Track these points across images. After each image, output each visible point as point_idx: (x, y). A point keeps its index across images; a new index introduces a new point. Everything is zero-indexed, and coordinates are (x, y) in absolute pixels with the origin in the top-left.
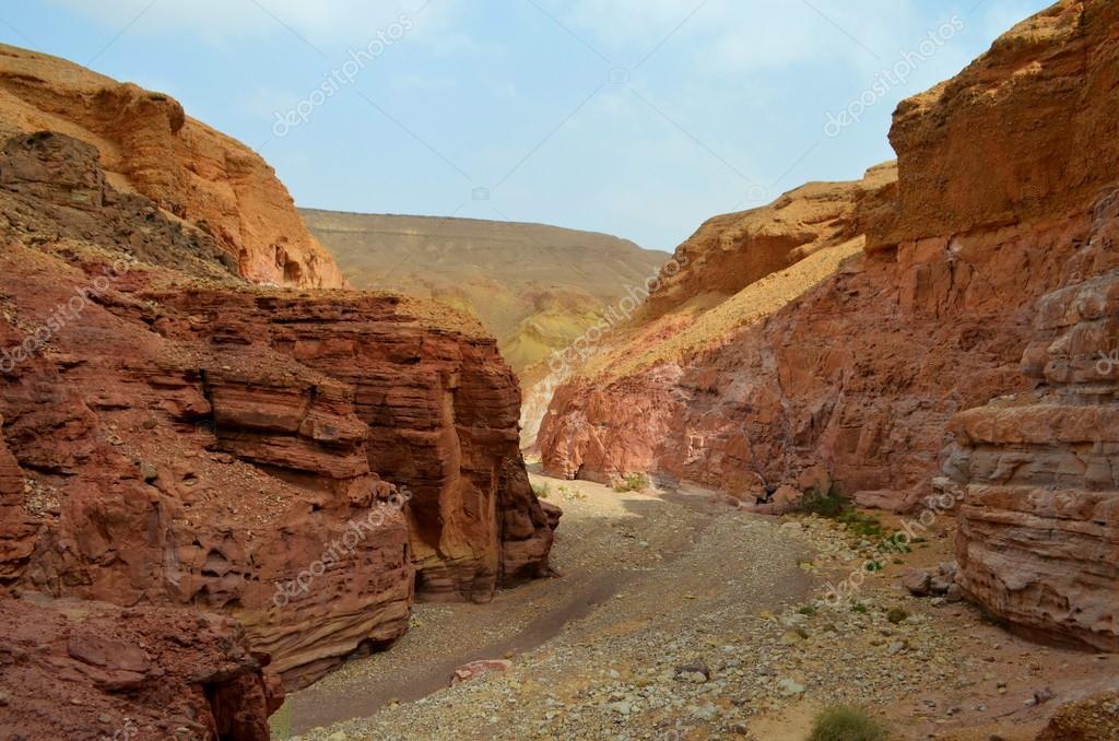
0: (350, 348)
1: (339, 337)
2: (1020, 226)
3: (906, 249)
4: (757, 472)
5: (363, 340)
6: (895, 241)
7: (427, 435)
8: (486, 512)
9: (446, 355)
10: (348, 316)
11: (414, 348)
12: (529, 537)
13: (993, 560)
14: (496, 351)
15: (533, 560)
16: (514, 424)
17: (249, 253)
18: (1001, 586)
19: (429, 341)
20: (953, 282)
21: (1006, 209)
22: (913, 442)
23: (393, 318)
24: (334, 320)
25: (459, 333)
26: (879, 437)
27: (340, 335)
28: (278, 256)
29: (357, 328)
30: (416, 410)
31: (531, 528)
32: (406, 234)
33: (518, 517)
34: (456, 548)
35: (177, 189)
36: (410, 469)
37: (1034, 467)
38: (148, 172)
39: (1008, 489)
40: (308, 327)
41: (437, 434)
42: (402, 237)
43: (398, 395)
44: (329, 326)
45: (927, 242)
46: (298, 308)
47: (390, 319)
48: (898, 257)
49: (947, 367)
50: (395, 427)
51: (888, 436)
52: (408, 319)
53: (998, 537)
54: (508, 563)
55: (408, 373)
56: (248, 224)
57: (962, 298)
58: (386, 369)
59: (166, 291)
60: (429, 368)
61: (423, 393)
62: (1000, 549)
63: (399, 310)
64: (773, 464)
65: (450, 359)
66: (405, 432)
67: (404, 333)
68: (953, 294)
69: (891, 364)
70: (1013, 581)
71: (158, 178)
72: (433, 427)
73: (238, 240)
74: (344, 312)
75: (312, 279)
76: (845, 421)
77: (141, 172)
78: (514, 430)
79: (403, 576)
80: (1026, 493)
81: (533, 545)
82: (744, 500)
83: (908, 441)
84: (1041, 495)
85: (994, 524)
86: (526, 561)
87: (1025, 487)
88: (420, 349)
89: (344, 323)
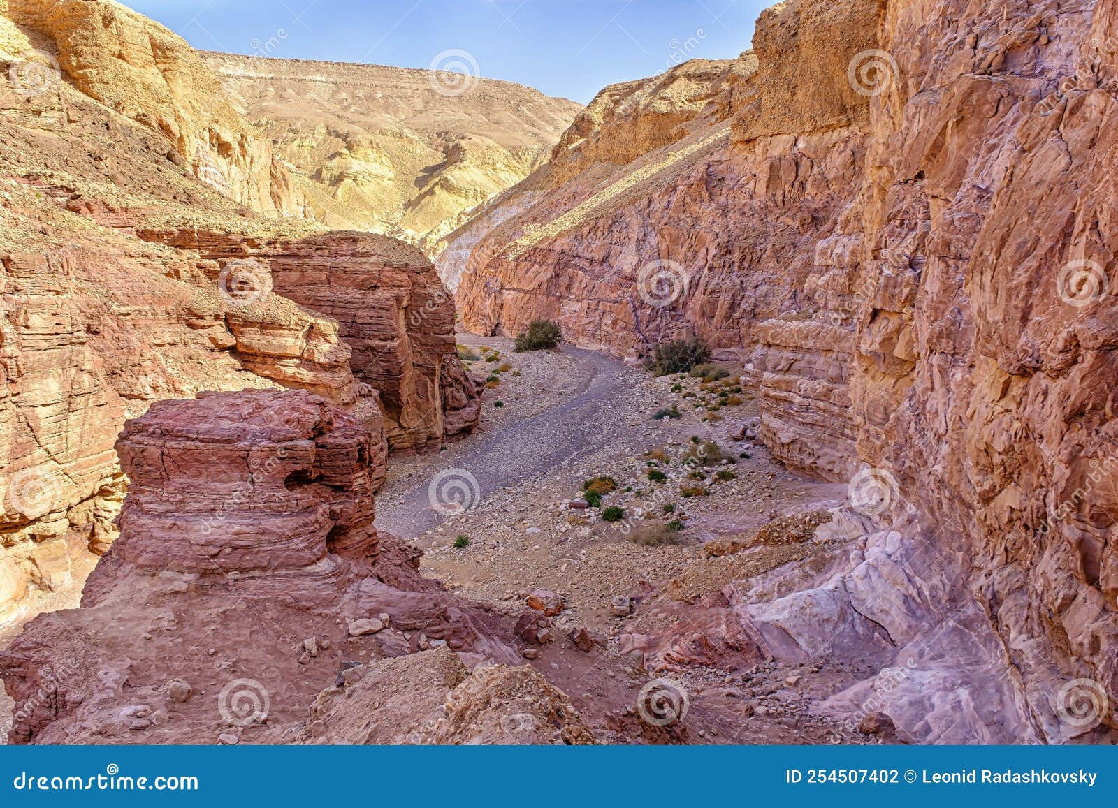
0: (324, 278)
1: (315, 270)
2: (851, 128)
3: (762, 144)
4: (639, 332)
5: (333, 272)
6: (754, 136)
7: (389, 344)
8: (433, 395)
9: (399, 283)
10: (319, 252)
11: (374, 278)
12: (465, 406)
13: (775, 423)
14: (435, 274)
15: (467, 424)
16: (451, 331)
17: (186, 139)
18: (778, 441)
19: (386, 273)
20: (797, 175)
21: (841, 113)
22: (757, 311)
23: (355, 255)
24: (309, 256)
25: (407, 265)
26: (733, 306)
27: (316, 268)
28: (211, 138)
29: (328, 262)
30: (380, 327)
31: (465, 401)
32: (315, 81)
33: (456, 393)
34: (413, 422)
35: (117, 86)
36: (376, 368)
37: (803, 363)
38: (88, 71)
39: (787, 377)
40: (288, 261)
41: (396, 343)
42: (312, 84)
43: (364, 315)
44: (307, 260)
45: (779, 137)
46: (278, 246)
47: (353, 255)
48: (756, 149)
49: (787, 248)
50: (363, 338)
51: (739, 306)
52: (368, 254)
53: (779, 409)
54: (449, 427)
55: (371, 298)
56: (180, 109)
57: (804, 189)
58: (356, 295)
59: (164, 229)
60: (387, 294)
61: (383, 313)
62: (780, 417)
63: (360, 247)
64: (653, 325)
65: (402, 286)
66: (373, 343)
67: (367, 267)
68: (797, 184)
69: (745, 245)
70: (785, 437)
71: (98, 77)
72: (393, 338)
73: (175, 128)
74: (317, 249)
75: (244, 156)
76: (707, 293)
77: (81, 72)
78: (451, 335)
79: (382, 449)
80: (796, 381)
81: (467, 413)
82: (629, 355)
83: (753, 310)
84: (804, 383)
85: (778, 399)
86: (461, 425)
87: (796, 377)
88: (380, 281)
89: (319, 258)
